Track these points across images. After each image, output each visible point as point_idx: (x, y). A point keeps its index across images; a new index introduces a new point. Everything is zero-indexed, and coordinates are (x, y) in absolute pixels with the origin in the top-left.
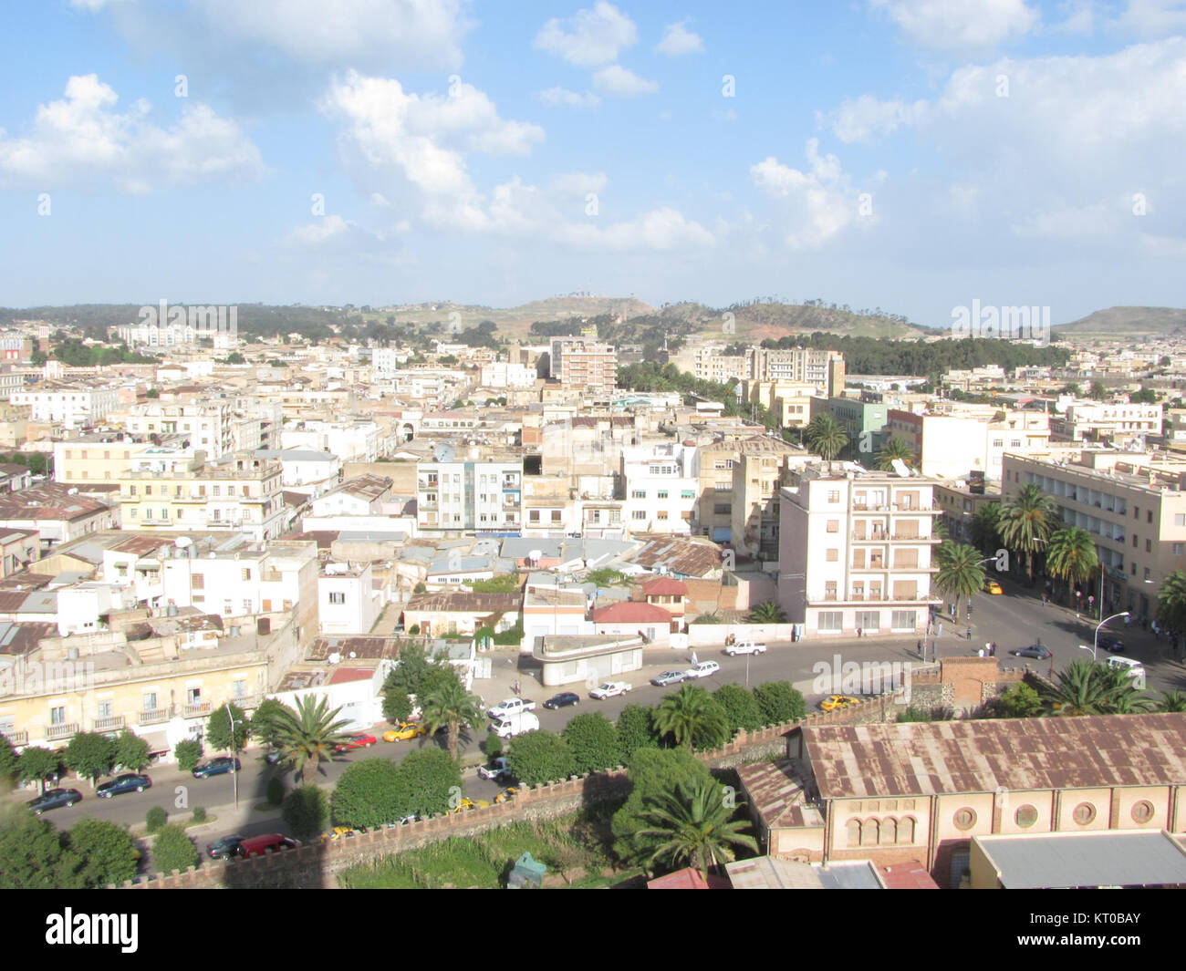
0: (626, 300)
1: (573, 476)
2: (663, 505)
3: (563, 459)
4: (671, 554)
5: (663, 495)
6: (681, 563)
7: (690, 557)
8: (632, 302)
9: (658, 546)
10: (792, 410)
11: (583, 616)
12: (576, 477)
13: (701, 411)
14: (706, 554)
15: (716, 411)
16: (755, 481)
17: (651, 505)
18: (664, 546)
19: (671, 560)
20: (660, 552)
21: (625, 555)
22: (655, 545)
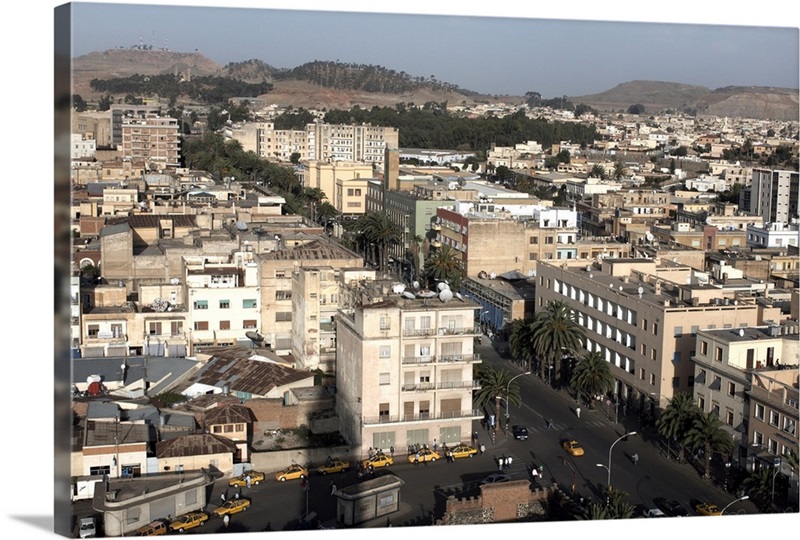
0: (191, 55)
1: (134, 280)
2: (225, 315)
3: (122, 264)
4: (234, 372)
5: (224, 305)
6: (243, 381)
7: (252, 374)
8: (196, 57)
9: (221, 364)
10: (350, 192)
11: (145, 453)
12: (135, 282)
13: (262, 205)
14: (266, 372)
15: (277, 205)
16: (313, 295)
17: (214, 316)
18: (227, 363)
19: (234, 379)
20: (222, 370)
21: (187, 374)
22: (217, 363)
